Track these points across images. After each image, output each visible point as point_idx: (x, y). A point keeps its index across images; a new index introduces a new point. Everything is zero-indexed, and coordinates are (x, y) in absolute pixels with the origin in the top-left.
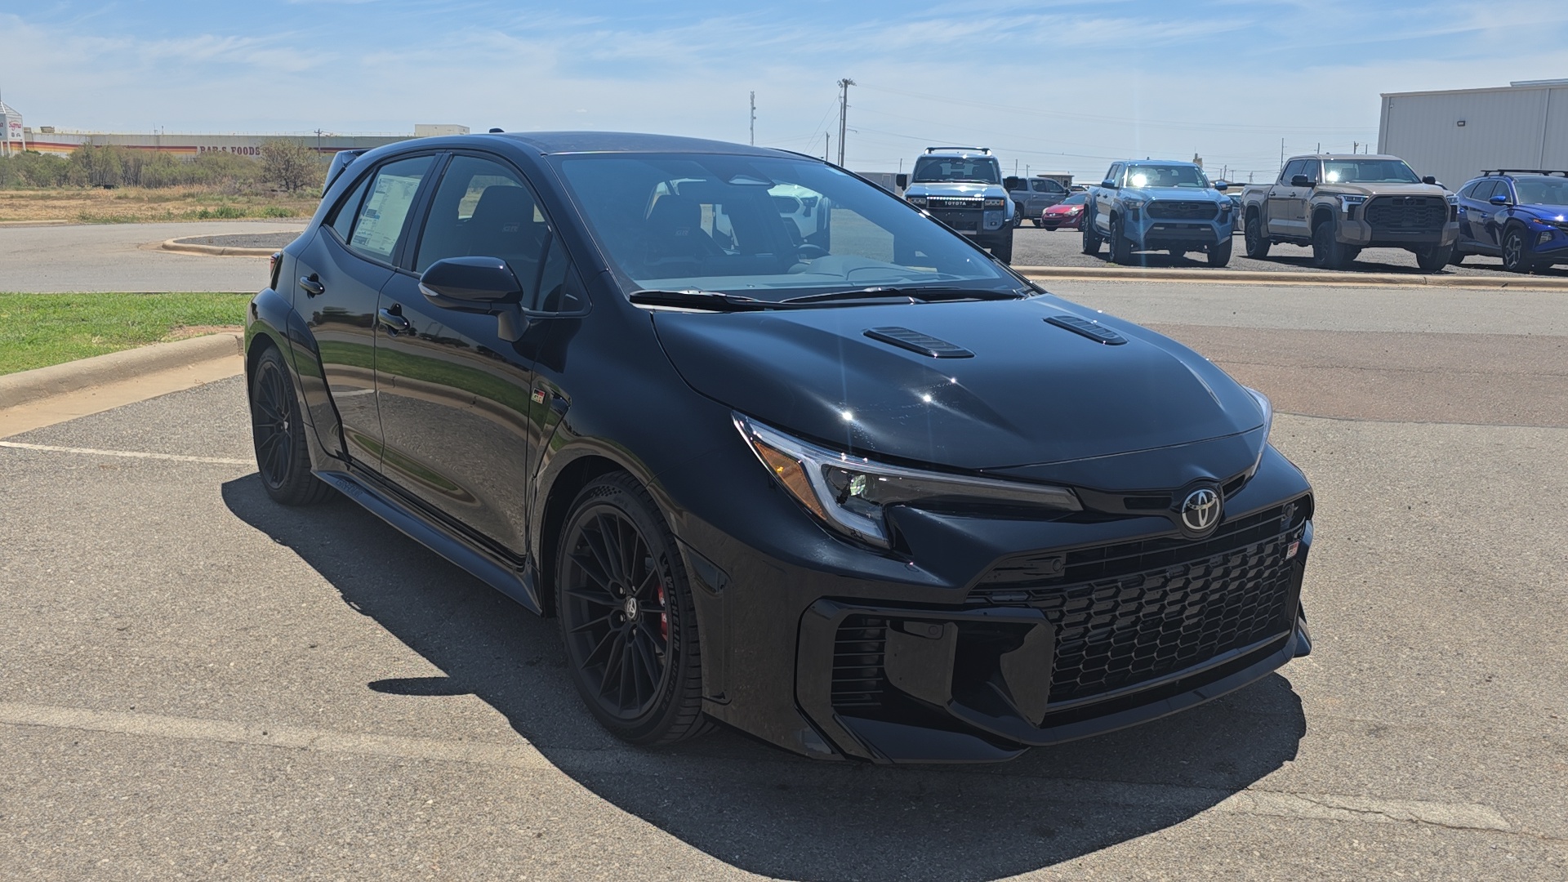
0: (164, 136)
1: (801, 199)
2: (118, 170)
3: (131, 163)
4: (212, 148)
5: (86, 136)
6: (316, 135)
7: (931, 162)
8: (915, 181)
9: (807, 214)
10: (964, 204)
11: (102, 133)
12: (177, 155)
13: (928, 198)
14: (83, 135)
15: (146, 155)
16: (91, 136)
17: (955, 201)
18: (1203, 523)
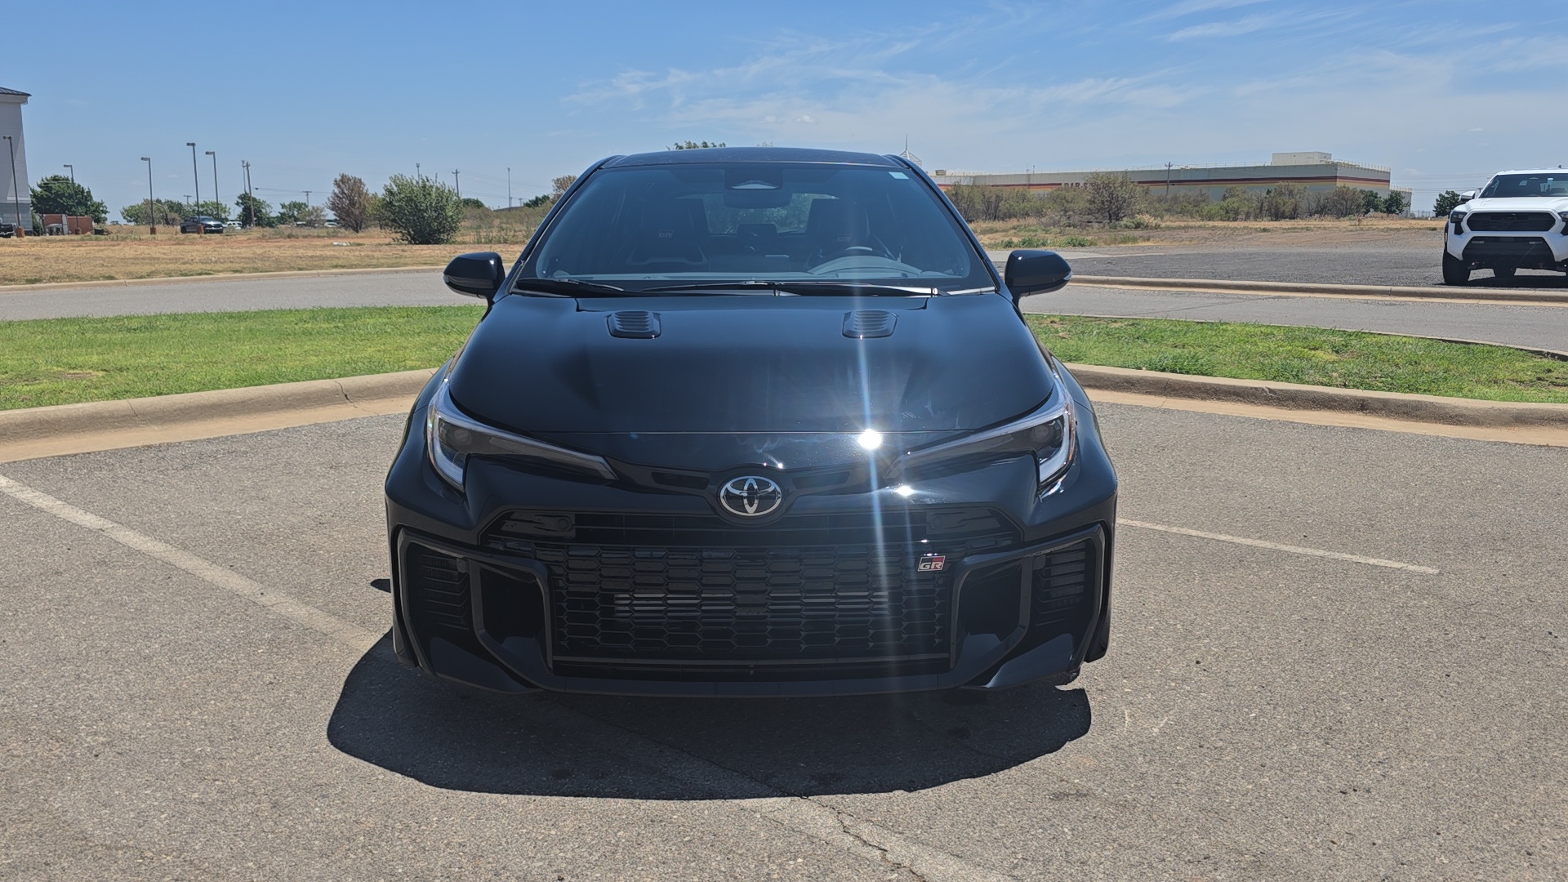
0: (1034, 175)
1: (1559, 214)
2: (980, 206)
3: (993, 199)
4: (1074, 185)
5: (971, 177)
6: (1167, 168)
11: (983, 174)
12: (1033, 191)
14: (967, 176)
15: (1005, 193)
16: (975, 177)
18: (751, 511)
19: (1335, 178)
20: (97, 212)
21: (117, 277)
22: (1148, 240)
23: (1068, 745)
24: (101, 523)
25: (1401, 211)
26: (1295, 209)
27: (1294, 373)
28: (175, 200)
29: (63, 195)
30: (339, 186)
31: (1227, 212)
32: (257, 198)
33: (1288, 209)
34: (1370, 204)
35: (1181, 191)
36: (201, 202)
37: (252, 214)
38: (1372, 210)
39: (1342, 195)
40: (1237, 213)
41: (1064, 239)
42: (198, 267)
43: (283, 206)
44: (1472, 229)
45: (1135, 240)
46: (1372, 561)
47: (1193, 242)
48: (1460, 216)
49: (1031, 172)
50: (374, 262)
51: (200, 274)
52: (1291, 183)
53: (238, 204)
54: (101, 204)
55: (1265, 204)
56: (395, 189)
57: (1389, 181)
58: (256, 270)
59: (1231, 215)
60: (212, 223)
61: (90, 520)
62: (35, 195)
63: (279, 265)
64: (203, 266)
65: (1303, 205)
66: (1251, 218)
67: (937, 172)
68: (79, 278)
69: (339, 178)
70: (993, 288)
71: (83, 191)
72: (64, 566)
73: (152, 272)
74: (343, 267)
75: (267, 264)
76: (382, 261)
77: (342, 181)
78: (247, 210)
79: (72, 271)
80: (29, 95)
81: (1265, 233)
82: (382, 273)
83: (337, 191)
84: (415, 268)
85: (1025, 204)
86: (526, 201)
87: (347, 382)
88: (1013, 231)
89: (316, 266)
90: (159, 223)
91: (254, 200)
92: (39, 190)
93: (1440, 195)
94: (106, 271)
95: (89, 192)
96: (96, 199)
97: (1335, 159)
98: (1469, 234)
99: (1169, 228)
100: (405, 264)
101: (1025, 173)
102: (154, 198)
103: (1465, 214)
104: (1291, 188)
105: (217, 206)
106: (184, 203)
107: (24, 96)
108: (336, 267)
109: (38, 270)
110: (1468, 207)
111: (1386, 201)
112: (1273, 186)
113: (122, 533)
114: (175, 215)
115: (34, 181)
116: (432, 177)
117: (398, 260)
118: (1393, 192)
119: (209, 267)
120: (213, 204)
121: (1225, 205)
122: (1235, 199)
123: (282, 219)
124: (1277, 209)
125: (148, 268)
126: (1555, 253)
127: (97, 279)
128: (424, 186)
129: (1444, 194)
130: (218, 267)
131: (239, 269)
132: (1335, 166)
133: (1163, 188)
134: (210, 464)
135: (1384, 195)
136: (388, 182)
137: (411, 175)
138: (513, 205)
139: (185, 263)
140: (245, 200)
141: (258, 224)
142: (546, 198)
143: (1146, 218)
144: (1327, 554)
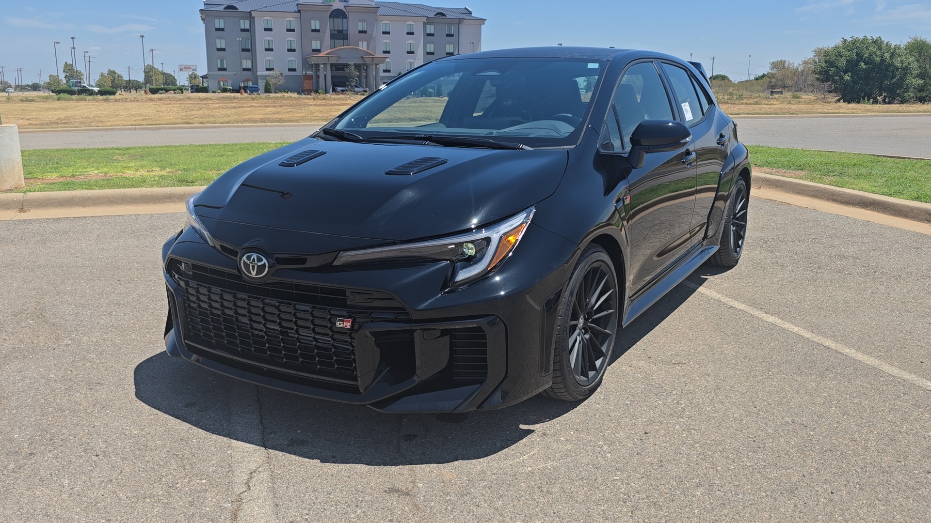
18: (254, 274)
80: (486, 20)
86: (757, 76)
107: (483, 20)
138: (750, 78)
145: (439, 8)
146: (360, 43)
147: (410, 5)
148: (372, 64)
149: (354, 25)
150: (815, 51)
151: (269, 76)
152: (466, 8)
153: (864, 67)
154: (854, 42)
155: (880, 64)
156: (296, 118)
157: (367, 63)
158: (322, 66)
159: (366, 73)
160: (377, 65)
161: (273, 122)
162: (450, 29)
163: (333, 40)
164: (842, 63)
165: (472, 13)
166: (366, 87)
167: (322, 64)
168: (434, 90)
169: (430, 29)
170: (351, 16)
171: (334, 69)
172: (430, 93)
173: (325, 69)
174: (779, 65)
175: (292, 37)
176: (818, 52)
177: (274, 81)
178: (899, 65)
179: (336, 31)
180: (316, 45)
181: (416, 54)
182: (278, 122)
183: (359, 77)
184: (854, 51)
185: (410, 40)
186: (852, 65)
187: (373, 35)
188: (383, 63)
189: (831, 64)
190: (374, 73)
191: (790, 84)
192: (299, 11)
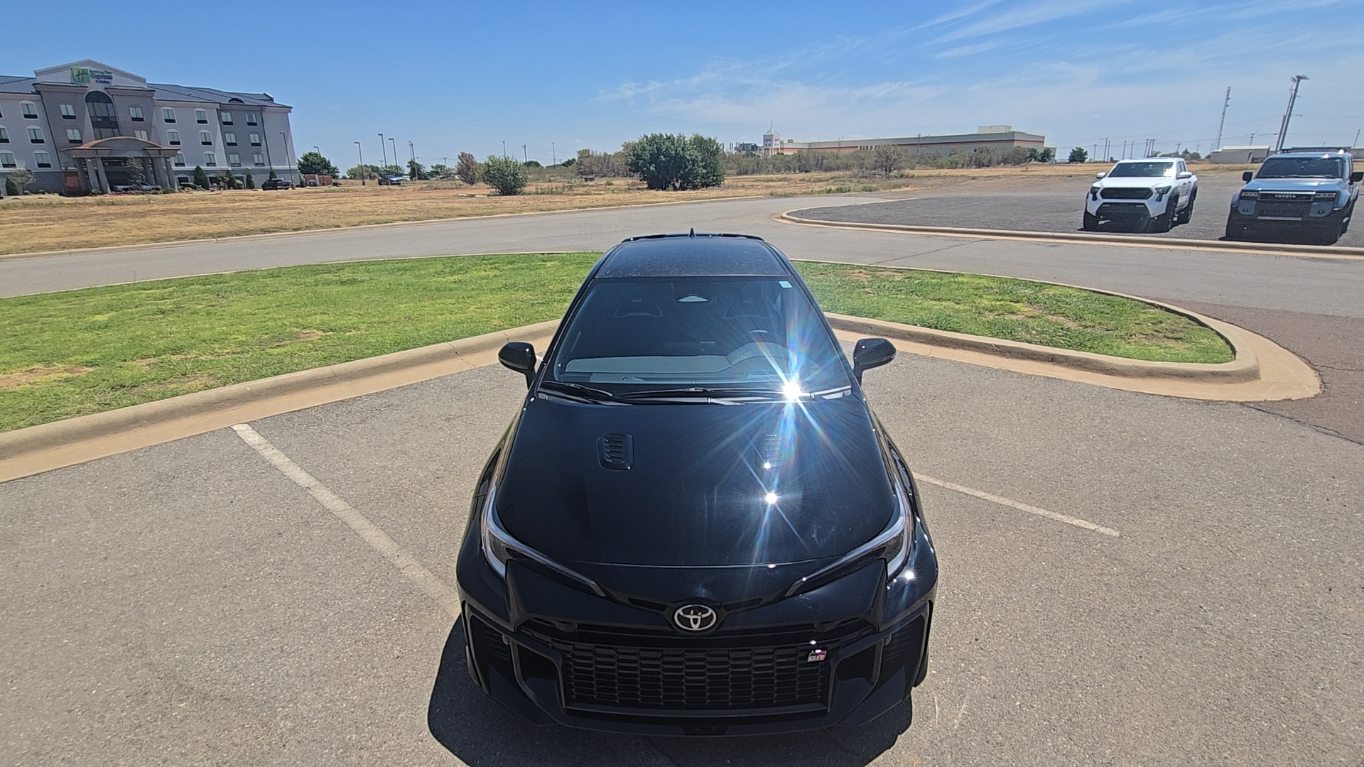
2: (812, 162)
3: (820, 158)
4: (865, 147)
7: (1278, 161)
8: (1258, 177)
9: (1159, 199)
10: (1294, 196)
12: (843, 152)
13: (1260, 192)
15: (827, 154)
17: (1286, 194)
18: (695, 627)
19: (1013, 140)
20: (333, 173)
21: (341, 225)
22: (908, 186)
23: (900, 738)
24: (309, 480)
25: (1050, 160)
26: (990, 161)
27: (1009, 331)
28: (374, 165)
29: (315, 163)
30: (461, 159)
31: (951, 163)
32: (418, 163)
33: (985, 162)
34: (1033, 155)
35: (925, 150)
36: (388, 165)
37: (416, 172)
38: (1033, 159)
39: (1017, 151)
40: (957, 164)
41: (860, 186)
42: (385, 218)
43: (433, 167)
44: (1103, 197)
45: (900, 186)
46: (1076, 522)
47: (934, 187)
48: (1096, 190)
49: (841, 140)
50: (480, 211)
51: (386, 223)
52: (988, 145)
53: (408, 166)
54: (335, 168)
55: (973, 158)
56: (491, 164)
57: (1043, 142)
58: (416, 219)
59: (954, 165)
60: (395, 179)
61: (302, 478)
62: (300, 164)
63: (430, 215)
64: (387, 217)
65: (995, 159)
66: (965, 166)
67: (789, 141)
68: (322, 227)
69: (460, 154)
70: (850, 387)
71: (325, 161)
72: (284, 528)
73: (360, 222)
74: (463, 216)
75: (422, 214)
76: (485, 211)
77: (462, 156)
78: (413, 170)
79: (317, 223)
80: (292, 108)
81: (975, 181)
82: (484, 219)
83: (460, 162)
84: (503, 215)
85: (838, 161)
86: (563, 161)
87: (457, 344)
88: (832, 181)
89: (448, 215)
90: (367, 178)
91: (417, 164)
92: (302, 160)
93: (1073, 150)
94: (334, 222)
95: (329, 162)
96: (333, 165)
97: (1013, 130)
98: (1101, 201)
99: (919, 177)
100: (497, 213)
101: (838, 140)
102: (363, 164)
103: (1099, 188)
104: (988, 148)
105: (397, 167)
106: (380, 166)
107: (289, 108)
108: (459, 216)
109: (299, 222)
110: (1101, 184)
111: (1042, 154)
112: (977, 146)
113: (320, 491)
114: (376, 174)
115: (299, 157)
116: (511, 157)
117: (493, 210)
118: (1046, 148)
119: (391, 218)
120: (394, 166)
121: (951, 159)
122: (956, 156)
123: (432, 174)
124: (980, 162)
125: (358, 219)
126: (1151, 212)
127: (331, 227)
128: (506, 162)
129: (1075, 149)
130: (396, 217)
131: (407, 218)
132: (1013, 133)
133: (916, 148)
134: (377, 418)
135: (1040, 151)
136: (487, 160)
137: (500, 155)
138: (557, 163)
139: (377, 215)
140: (412, 164)
141: (420, 179)
142: (574, 160)
143: (908, 171)
144: (1047, 513)
145: (232, 93)
146: (137, 133)
147: (194, 89)
148: (160, 158)
149: (125, 112)
150: (623, 146)
151: (10, 173)
152: (265, 94)
153: (664, 159)
154: (654, 137)
155: (675, 156)
156: (109, 240)
157: (152, 156)
158: (90, 160)
159: (153, 167)
160: (166, 158)
161: (80, 247)
162: (251, 117)
163: (97, 130)
164: (647, 155)
165: (274, 100)
166: (157, 183)
167: (89, 158)
168: (243, 181)
169: (227, 117)
170: (116, 100)
171: (107, 164)
172: (239, 185)
173: (94, 163)
174: (584, 154)
175: (32, 125)
176: (626, 146)
177: (19, 180)
178: (689, 158)
179: (99, 117)
180: (73, 134)
181: (215, 145)
182: (86, 246)
183: (144, 172)
184: (655, 146)
185: (203, 129)
186: (654, 158)
187: (153, 123)
188: (174, 156)
189: (638, 157)
190: (165, 167)
191: (596, 171)
192: (38, 93)
